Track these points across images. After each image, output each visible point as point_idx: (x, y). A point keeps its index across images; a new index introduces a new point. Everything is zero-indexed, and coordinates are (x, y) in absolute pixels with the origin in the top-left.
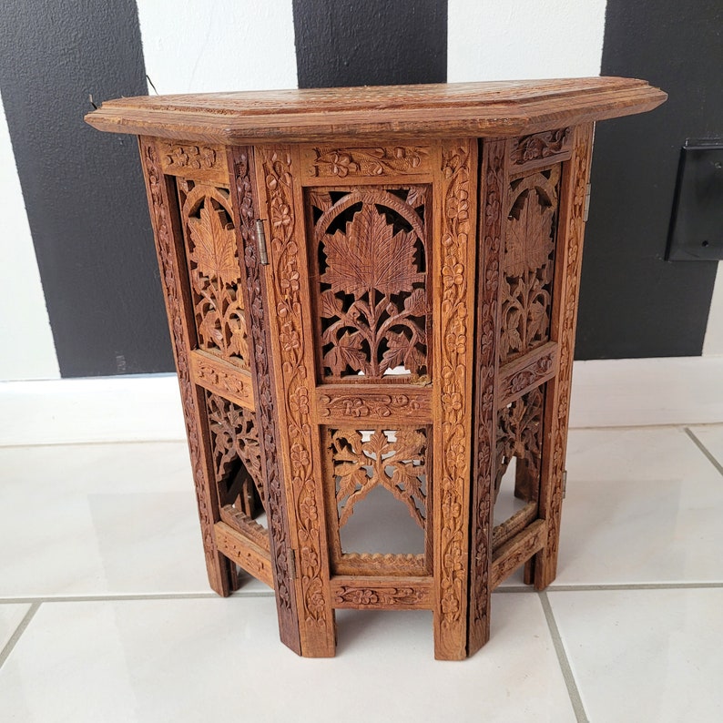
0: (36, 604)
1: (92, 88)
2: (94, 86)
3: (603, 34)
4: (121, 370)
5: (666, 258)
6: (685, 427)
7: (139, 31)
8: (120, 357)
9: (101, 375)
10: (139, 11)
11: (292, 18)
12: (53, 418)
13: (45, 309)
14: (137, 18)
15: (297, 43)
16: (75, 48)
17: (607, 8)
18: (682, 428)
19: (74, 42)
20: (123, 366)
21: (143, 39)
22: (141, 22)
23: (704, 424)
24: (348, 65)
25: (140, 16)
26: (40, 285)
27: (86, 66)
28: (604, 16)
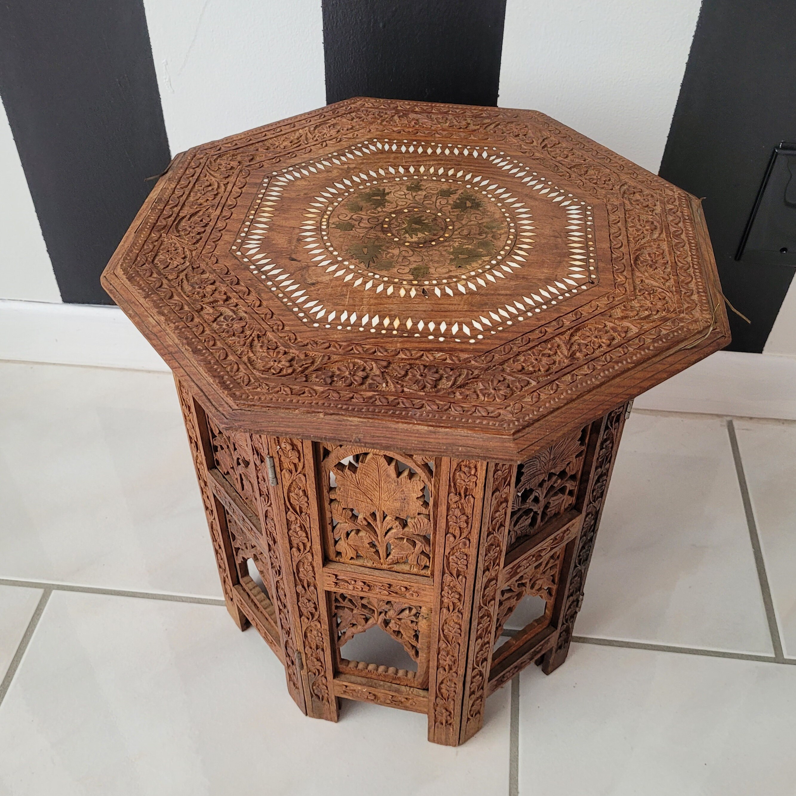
0: (48, 589)
5: (738, 257)
6: (729, 419)
18: (725, 420)
23: (751, 418)
24: (384, 26)
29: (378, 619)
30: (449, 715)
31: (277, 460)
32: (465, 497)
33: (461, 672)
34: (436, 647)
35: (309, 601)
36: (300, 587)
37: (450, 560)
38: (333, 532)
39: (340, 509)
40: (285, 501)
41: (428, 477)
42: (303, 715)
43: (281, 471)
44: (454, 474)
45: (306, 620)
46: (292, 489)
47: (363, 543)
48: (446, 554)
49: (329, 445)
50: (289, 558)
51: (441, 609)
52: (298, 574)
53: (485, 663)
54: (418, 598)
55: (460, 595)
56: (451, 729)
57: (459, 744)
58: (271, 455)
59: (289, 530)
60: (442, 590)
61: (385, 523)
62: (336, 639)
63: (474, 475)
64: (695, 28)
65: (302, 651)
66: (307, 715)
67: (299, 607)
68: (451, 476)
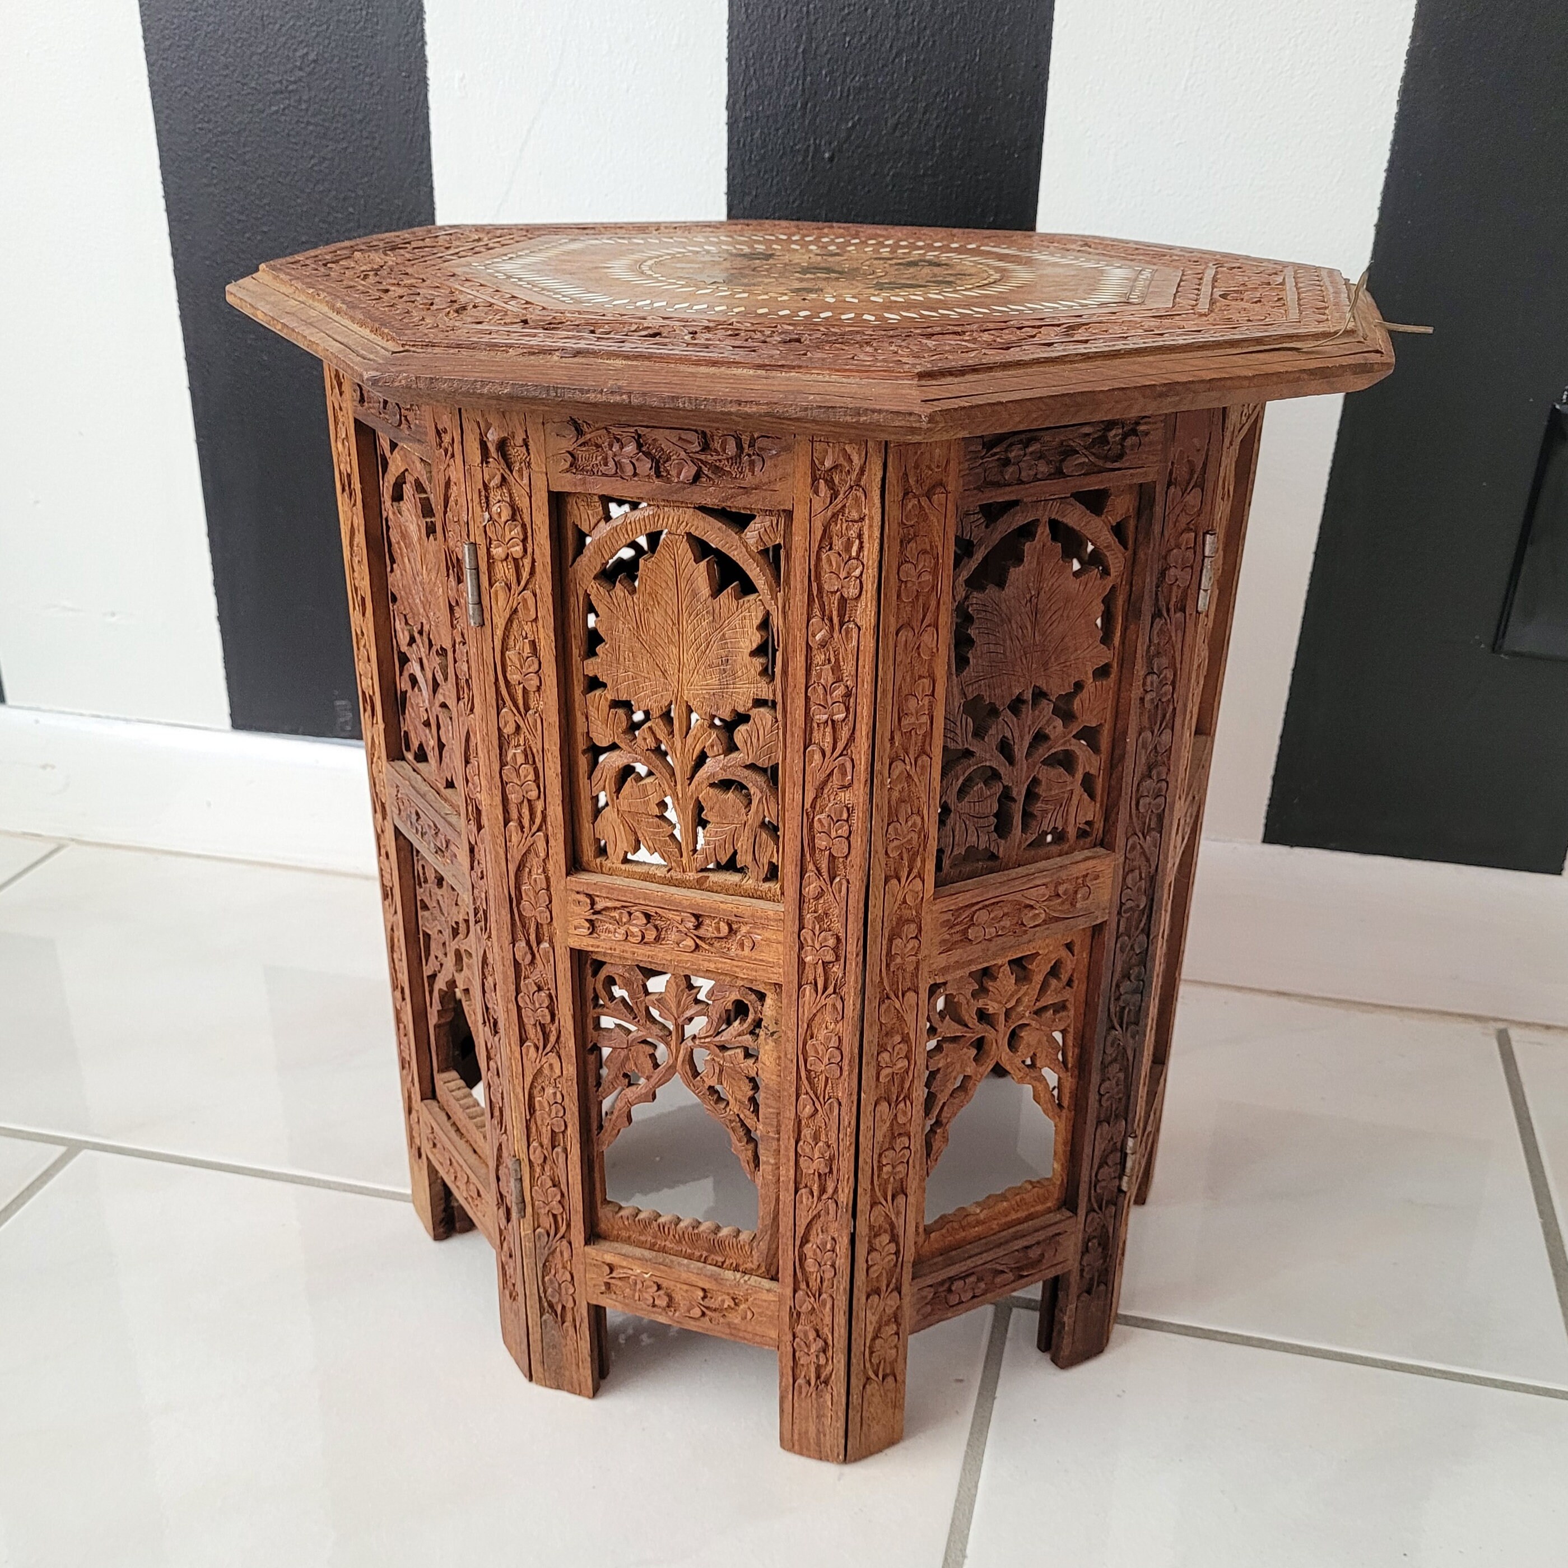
0: (74, 1148)
1: (327, 163)
2: (333, 159)
3: (1389, 137)
4: (343, 730)
5: (1495, 647)
6: (1501, 1026)
7: (424, 55)
8: (343, 703)
9: (304, 734)
10: (427, 16)
11: (724, 53)
12: (209, 804)
13: (211, 590)
14: (423, 30)
15: (731, 106)
16: (300, 79)
17: (1404, 79)
18: (1493, 1027)
19: (301, 69)
20: (346, 723)
21: (431, 73)
22: (429, 38)
23: (1548, 1027)
24: (831, 159)
25: (428, 26)
26: (205, 542)
27: (318, 119)
28: (1395, 97)
29: (678, 1051)
30: (824, 1351)
31: (482, 553)
32: (841, 626)
33: (844, 1196)
34: (793, 1116)
35: (540, 989)
36: (523, 944)
37: (816, 824)
38: (589, 778)
39: (604, 705)
40: (497, 679)
41: (771, 590)
42: (525, 1381)
43: (491, 585)
44: (818, 559)
45: (532, 1050)
46: (511, 643)
47: (647, 803)
48: (807, 806)
49: (584, 516)
50: (502, 852)
51: (800, 986)
52: (518, 904)
53: (901, 1199)
54: (754, 955)
55: (838, 939)
56: (828, 1397)
57: (845, 1461)
58: (472, 540)
59: (503, 764)
60: (801, 928)
61: (690, 739)
62: (595, 1126)
63: (857, 558)
64: (1387, 155)
65: (523, 1156)
66: (531, 1379)
67: (519, 1008)
68: (813, 563)
